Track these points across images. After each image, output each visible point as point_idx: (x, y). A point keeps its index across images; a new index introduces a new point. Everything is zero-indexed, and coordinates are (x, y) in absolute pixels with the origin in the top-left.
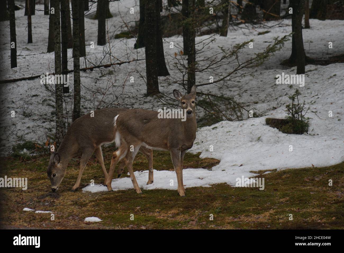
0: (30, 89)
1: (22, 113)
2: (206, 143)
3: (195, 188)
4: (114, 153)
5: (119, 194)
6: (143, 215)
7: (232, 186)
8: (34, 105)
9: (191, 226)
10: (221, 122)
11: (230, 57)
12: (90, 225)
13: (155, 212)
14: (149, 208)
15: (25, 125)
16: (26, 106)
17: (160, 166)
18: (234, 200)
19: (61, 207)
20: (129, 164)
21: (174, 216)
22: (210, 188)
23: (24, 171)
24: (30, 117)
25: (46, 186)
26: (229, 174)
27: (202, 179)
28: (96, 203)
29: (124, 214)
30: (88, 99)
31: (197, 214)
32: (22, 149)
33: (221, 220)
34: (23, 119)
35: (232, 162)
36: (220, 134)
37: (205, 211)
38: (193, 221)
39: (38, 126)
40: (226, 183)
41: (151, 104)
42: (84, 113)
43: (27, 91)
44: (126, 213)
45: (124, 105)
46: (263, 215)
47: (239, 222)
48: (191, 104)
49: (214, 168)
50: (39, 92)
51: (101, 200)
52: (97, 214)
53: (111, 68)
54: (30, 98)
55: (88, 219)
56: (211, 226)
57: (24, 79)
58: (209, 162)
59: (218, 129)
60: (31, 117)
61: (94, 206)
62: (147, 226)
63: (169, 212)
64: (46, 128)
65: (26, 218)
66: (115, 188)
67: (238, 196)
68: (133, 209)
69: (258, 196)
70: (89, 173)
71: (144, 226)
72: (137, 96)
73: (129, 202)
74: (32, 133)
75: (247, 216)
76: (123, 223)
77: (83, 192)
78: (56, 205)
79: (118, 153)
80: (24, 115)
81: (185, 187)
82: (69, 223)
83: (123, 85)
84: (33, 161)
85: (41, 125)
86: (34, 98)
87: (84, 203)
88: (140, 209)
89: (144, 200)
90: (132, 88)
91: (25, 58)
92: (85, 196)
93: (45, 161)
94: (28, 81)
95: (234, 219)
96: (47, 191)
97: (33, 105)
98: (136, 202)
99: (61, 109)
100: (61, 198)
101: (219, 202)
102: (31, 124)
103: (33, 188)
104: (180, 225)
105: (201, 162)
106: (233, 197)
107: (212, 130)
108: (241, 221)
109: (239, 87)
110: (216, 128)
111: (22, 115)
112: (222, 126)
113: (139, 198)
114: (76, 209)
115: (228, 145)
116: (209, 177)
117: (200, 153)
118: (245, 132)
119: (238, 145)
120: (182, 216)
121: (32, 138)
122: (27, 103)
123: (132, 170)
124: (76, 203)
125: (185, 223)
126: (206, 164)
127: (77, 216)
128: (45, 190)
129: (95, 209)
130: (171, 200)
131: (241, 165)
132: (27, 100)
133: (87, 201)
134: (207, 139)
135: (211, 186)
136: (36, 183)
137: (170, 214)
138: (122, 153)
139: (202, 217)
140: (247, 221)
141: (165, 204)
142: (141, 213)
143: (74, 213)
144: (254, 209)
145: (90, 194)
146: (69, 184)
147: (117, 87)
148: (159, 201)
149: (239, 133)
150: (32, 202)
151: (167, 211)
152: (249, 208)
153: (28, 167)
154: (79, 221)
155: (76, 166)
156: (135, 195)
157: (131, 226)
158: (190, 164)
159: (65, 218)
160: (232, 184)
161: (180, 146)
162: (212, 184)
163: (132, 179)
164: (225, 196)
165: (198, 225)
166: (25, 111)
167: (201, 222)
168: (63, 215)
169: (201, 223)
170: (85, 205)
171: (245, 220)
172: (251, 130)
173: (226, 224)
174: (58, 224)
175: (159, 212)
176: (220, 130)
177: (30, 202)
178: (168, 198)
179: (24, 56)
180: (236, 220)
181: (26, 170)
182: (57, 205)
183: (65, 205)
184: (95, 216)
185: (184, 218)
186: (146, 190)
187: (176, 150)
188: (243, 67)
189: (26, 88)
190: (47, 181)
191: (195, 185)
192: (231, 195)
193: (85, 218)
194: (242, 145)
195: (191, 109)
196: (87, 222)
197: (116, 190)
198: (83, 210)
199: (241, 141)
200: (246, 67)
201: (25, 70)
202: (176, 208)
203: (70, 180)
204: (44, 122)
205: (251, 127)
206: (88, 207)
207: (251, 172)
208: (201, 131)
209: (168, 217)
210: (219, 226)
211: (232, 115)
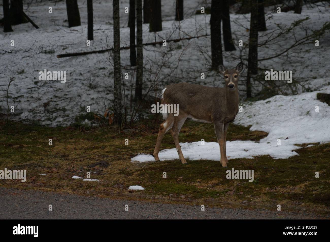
0: (98, 62)
1: (88, 85)
2: (258, 116)
3: (239, 159)
4: (161, 125)
5: (164, 164)
6: (184, 185)
7: (274, 159)
8: (101, 77)
9: (228, 196)
10: (275, 97)
11: (287, 33)
12: (133, 194)
13: (196, 182)
14: (191, 178)
15: (90, 96)
16: (92, 78)
17: (211, 137)
18: (273, 171)
19: (108, 175)
20: (175, 135)
21: (214, 186)
22: (253, 159)
23: (81, 140)
24: (95, 89)
25: (98, 155)
26: (273, 146)
27: (247, 151)
28: (141, 173)
29: (166, 183)
30: (153, 72)
31: (236, 184)
32: (84, 119)
33: (258, 190)
34: (89, 91)
35: (280, 134)
36: (273, 108)
37: (244, 182)
38: (231, 191)
39: (102, 97)
40: (269, 155)
41: (213, 78)
42: (148, 86)
43: (96, 63)
44: (168, 182)
45: (188, 78)
46: (298, 186)
47: (275, 192)
48: (233, 79)
49: (261, 140)
50: (107, 65)
51: (146, 169)
52: (141, 183)
53: (180, 43)
54: (97, 71)
55: (132, 188)
56: (247, 196)
57: (94, 52)
58: (258, 135)
59: (271, 103)
60: (97, 89)
61: (139, 175)
62: (186, 195)
63: (210, 182)
64: (108, 100)
65: (74, 186)
66: (162, 158)
67: (278, 168)
68: (176, 179)
69: (297, 168)
70: (142, 144)
71: (183, 195)
72: (201, 70)
73: (173, 172)
74: (95, 105)
75: (283, 187)
76: (164, 192)
77: (132, 162)
78: (103, 173)
79: (165, 125)
80: (90, 87)
81: (229, 159)
82: (113, 191)
83: (189, 59)
84: (92, 131)
85: (105, 96)
86: (101, 70)
87: (130, 172)
88: (182, 178)
89: (187, 170)
90: (198, 63)
91: (103, 32)
92: (133, 166)
93: (103, 131)
94: (98, 54)
95: (270, 190)
96: (97, 160)
97: (99, 77)
98: (179, 172)
99: (120, 81)
100: (110, 167)
101: (259, 173)
102: (95, 96)
103: (86, 157)
104: (218, 194)
105: (250, 135)
106: (273, 168)
107: (265, 104)
108: (277, 192)
109: (301, 63)
110: (270, 101)
111: (88, 87)
112: (275, 100)
113: (183, 168)
114: (122, 178)
115: (278, 119)
116: (253, 150)
117: (250, 126)
118: (296, 106)
119: (287, 119)
120: (222, 186)
121: (95, 109)
122: (94, 75)
123: (178, 142)
124: (123, 172)
125: (223, 192)
126: (255, 136)
127: (122, 185)
128: (96, 159)
129: (140, 178)
130: (212, 171)
131: (287, 138)
132: (94, 72)
133: (134, 171)
134: (260, 113)
135: (254, 158)
136: (90, 152)
137: (210, 184)
138: (169, 125)
139: (240, 188)
140: (282, 191)
141: (206, 174)
142: (183, 182)
143: (120, 181)
144: (290, 180)
145: (138, 164)
146: (119, 154)
147: (182, 61)
148: (201, 171)
149: (290, 107)
150: (82, 170)
151: (208, 181)
152: (286, 179)
153: (86, 136)
154: (123, 189)
155: (132, 136)
156: (180, 165)
157: (172, 194)
158: (239, 136)
159: (110, 186)
160: (274, 156)
161: (223, 119)
162: (256, 156)
163: (178, 150)
164: (265, 167)
165: (235, 195)
166: (91, 82)
167: (239, 192)
168: (109, 183)
169: (238, 194)
170: (131, 174)
171: (281, 191)
172: (301, 104)
173: (262, 195)
174: (103, 191)
175: (200, 182)
176: (273, 104)
177: (80, 171)
178: (211, 169)
179: (103, 30)
180: (272, 191)
181: (83, 139)
182: (105, 174)
183: (113, 173)
184: (139, 185)
185: (223, 188)
186: (191, 161)
187: (219, 123)
188: (300, 44)
189: (95, 61)
190: (100, 150)
191: (239, 156)
192: (271, 167)
193: (129, 186)
194: (291, 119)
195: (233, 84)
196: (130, 190)
197: (163, 160)
198: (128, 179)
199: (291, 115)
200: (303, 43)
201: (98, 43)
202: (217, 178)
203: (122, 150)
204: (108, 94)
205: (302, 101)
206: (134, 176)
207: (296, 145)
208: (255, 105)
209: (208, 187)
210: (255, 196)
211: (288, 90)
